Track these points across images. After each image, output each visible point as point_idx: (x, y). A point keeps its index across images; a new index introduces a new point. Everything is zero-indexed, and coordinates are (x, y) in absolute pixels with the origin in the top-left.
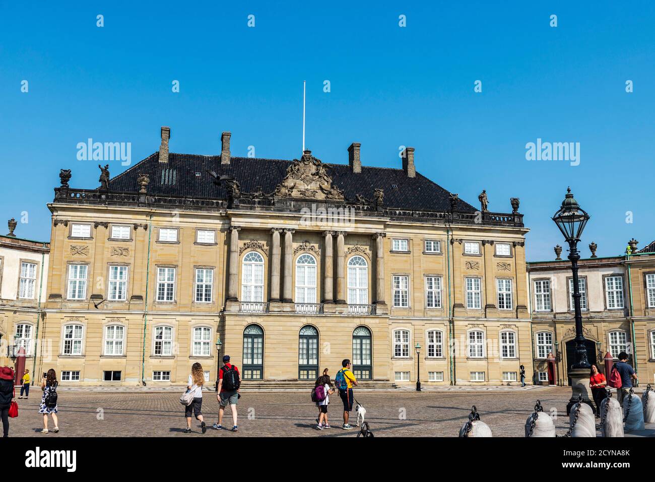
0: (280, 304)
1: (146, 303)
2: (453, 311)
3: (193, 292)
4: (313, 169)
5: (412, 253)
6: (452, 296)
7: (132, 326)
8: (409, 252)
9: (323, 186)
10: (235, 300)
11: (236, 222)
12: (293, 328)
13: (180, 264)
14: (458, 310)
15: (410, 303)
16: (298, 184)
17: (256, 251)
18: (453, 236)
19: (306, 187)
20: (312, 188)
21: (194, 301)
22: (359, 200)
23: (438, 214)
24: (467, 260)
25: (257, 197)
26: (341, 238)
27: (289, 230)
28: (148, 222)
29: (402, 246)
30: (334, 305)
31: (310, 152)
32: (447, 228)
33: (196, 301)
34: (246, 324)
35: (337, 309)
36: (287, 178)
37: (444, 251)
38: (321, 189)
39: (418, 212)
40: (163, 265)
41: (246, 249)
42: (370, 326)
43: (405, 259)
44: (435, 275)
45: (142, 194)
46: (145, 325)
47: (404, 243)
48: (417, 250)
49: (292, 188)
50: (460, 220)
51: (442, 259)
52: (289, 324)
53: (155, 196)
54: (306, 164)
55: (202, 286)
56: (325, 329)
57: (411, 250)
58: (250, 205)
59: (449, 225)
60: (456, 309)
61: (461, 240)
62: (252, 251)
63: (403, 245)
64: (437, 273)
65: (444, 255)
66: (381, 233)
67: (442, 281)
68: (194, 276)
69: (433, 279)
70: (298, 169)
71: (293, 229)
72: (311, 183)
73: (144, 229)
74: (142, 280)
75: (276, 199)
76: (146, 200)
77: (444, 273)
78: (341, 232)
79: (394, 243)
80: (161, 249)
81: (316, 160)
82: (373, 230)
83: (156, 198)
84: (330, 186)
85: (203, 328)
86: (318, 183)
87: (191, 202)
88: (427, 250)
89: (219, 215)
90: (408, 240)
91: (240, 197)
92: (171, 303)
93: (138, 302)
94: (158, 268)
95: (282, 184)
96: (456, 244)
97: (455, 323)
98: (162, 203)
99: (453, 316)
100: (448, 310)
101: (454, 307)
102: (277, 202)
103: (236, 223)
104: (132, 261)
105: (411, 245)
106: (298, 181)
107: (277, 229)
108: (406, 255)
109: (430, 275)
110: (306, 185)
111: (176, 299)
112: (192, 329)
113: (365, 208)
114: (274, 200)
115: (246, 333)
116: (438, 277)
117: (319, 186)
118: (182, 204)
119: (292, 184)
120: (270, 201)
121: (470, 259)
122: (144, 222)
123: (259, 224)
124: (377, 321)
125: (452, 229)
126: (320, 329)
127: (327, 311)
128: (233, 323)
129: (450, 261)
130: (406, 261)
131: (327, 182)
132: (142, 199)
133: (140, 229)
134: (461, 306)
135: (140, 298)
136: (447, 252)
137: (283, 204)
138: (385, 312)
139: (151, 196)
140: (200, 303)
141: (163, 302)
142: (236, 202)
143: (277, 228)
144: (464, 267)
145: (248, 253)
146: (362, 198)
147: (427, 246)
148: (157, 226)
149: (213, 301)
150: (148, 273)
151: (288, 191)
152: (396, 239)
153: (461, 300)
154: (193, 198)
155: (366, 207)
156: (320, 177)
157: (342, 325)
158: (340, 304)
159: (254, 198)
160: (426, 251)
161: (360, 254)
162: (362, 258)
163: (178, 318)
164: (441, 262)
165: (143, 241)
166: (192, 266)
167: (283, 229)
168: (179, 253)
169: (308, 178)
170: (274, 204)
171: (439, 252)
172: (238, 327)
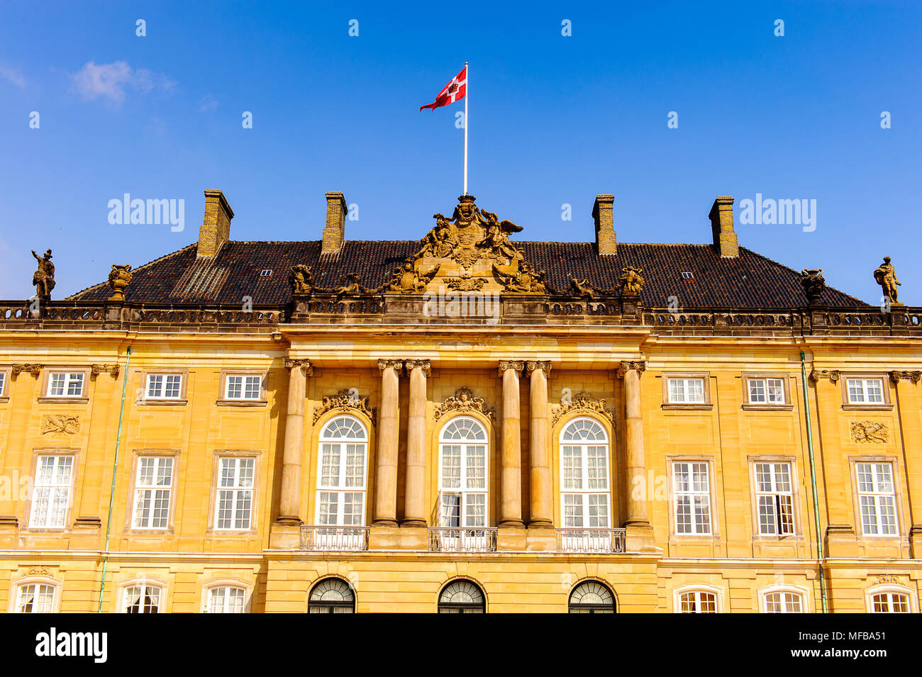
0: (394, 530)
1: (108, 533)
2: (826, 542)
3: (209, 508)
4: (480, 235)
5: (715, 409)
6: (822, 506)
7: (73, 585)
8: (707, 407)
9: (501, 269)
10: (296, 522)
11: (300, 351)
12: (424, 587)
13: (184, 447)
14: (839, 540)
15: (716, 525)
16: (446, 266)
17: (351, 414)
18: (815, 364)
19: (463, 272)
20: (476, 273)
21: (212, 527)
22: (580, 291)
23: (776, 316)
24: (855, 420)
25: (346, 295)
26: (539, 375)
27: (417, 363)
28: (121, 360)
29: (692, 393)
30: (522, 532)
31: (473, 199)
32: (799, 346)
33: (216, 528)
34: (313, 577)
35: (530, 540)
36: (421, 256)
37: (794, 402)
38: (495, 272)
39: (726, 315)
40: (150, 452)
41: (326, 410)
42: (611, 580)
43: (699, 421)
44: (777, 458)
45: (115, 303)
46: (103, 583)
47: (696, 387)
48: (729, 400)
49: (432, 275)
50: (831, 328)
51: (793, 420)
52: (413, 577)
53: (140, 307)
54: (464, 226)
55: (230, 494)
56: (500, 588)
57: (713, 401)
58: (333, 314)
59: (804, 339)
60: (832, 538)
61: (836, 373)
62: (339, 414)
63: (692, 390)
64: (781, 453)
65: (795, 410)
66: (632, 363)
67: (795, 471)
68: (214, 473)
69: (772, 467)
70: (446, 236)
71: (427, 361)
72: (473, 262)
73: (112, 375)
74: (100, 482)
75: (389, 296)
76: (122, 316)
77: (798, 453)
78: (538, 362)
79: (670, 386)
80: (147, 417)
81: (487, 215)
82: (613, 355)
83: (144, 310)
84: (517, 268)
85: (228, 590)
86: (491, 262)
87: (214, 316)
88: (754, 399)
89: (269, 339)
90: (704, 378)
91: (310, 298)
92: (163, 533)
93: (89, 532)
94: (140, 458)
95: (404, 267)
96: (823, 383)
97: (833, 572)
98: (155, 321)
99: (827, 555)
100: (814, 540)
101: (827, 533)
102: (393, 303)
103: (299, 353)
104: (83, 446)
105: (713, 389)
106: (446, 262)
107: (390, 363)
108: (700, 412)
109: (762, 458)
110: (462, 268)
111: (172, 525)
112: (204, 590)
113: (595, 309)
114: (383, 299)
115: (315, 598)
116: (784, 463)
117: (491, 269)
118: (197, 322)
119: (432, 268)
120: (374, 302)
121: (862, 418)
122: (112, 361)
123: (350, 353)
124: (628, 567)
125: (811, 350)
126: (488, 588)
127: (503, 544)
128: (284, 575)
129: (812, 422)
130: (702, 427)
131: (510, 258)
132: (113, 314)
133: (104, 377)
134: (846, 529)
135: (96, 522)
136: (802, 403)
137: (406, 307)
138: (647, 546)
139: (131, 306)
140: (224, 533)
141: (146, 531)
142: (301, 308)
143: (389, 361)
144: (847, 437)
145: (333, 420)
146: (587, 285)
147: (754, 392)
148: (141, 369)
149: (252, 528)
150: (115, 468)
151: (420, 280)
152: (676, 378)
153: (847, 515)
154: (218, 308)
155: (595, 306)
156: (495, 250)
157: (542, 577)
158: (537, 527)
159: (340, 298)
160: (751, 403)
161: (590, 414)
162: (595, 422)
163: (175, 567)
164: (790, 427)
165: (109, 401)
166: (210, 450)
167: (404, 363)
168: (183, 423)
169: (468, 252)
170: (384, 310)
171: (783, 403)
172: (295, 586)
